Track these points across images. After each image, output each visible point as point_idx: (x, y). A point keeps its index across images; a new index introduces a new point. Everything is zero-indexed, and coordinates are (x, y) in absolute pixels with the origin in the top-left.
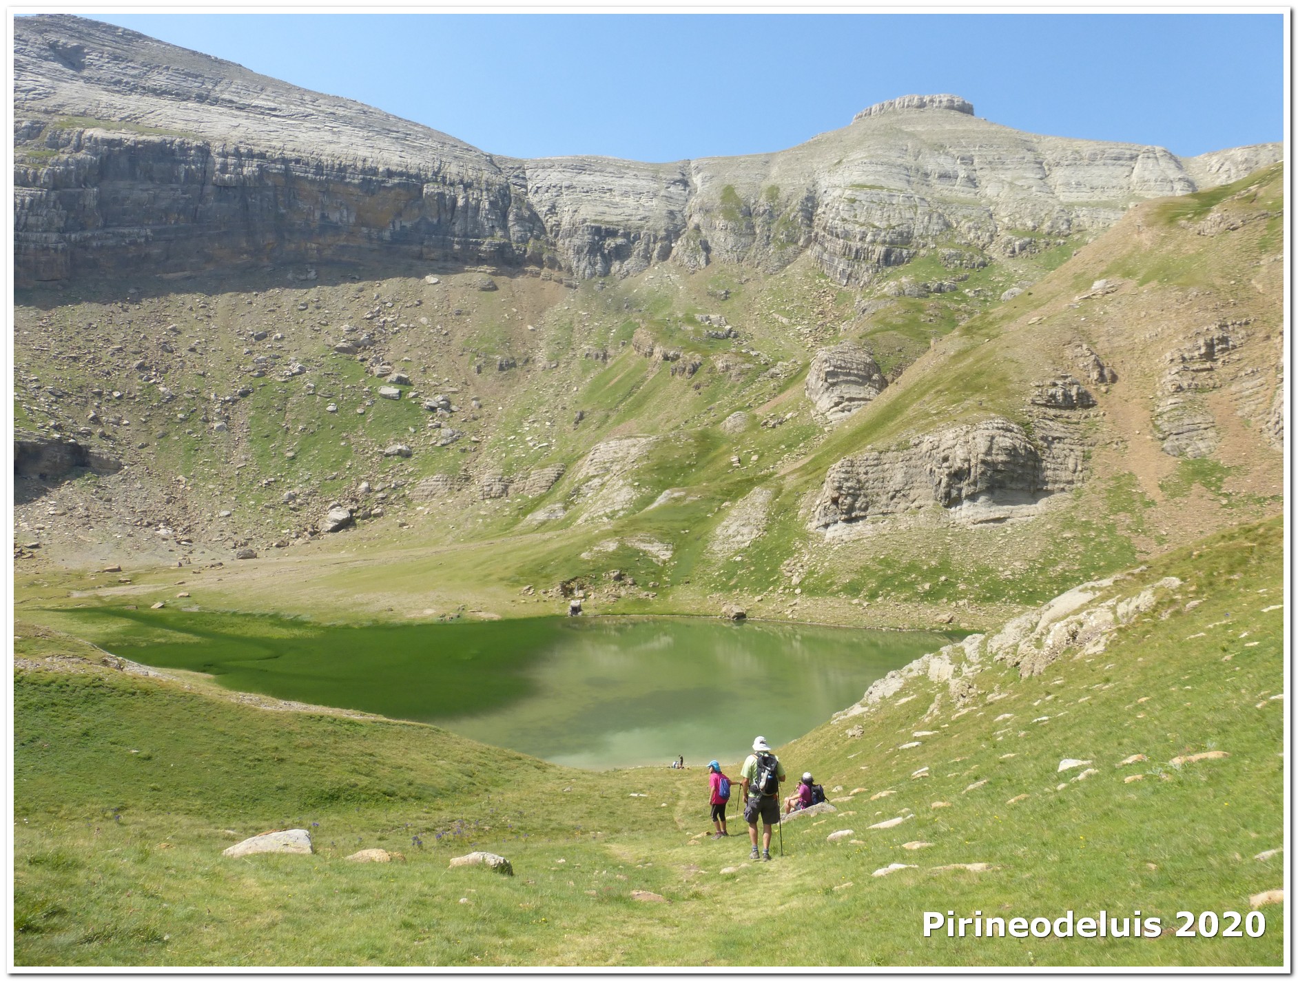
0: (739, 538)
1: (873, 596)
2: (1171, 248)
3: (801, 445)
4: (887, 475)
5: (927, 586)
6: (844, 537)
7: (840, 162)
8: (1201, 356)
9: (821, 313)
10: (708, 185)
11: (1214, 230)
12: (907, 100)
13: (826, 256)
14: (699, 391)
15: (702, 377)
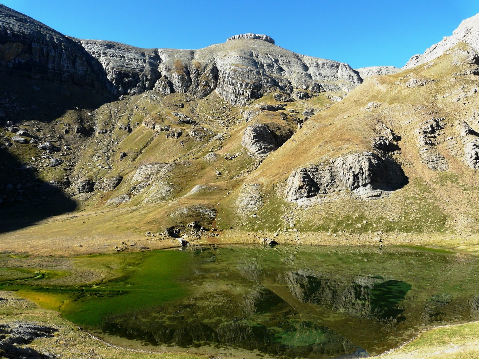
0: (250, 206)
1: (335, 231)
2: (396, 91)
3: (247, 167)
4: (322, 175)
5: (359, 225)
6: (308, 204)
7: (226, 56)
8: (430, 132)
9: (225, 116)
10: (168, 59)
11: (414, 85)
12: (249, 35)
13: (225, 93)
14: (183, 144)
15: (183, 138)
